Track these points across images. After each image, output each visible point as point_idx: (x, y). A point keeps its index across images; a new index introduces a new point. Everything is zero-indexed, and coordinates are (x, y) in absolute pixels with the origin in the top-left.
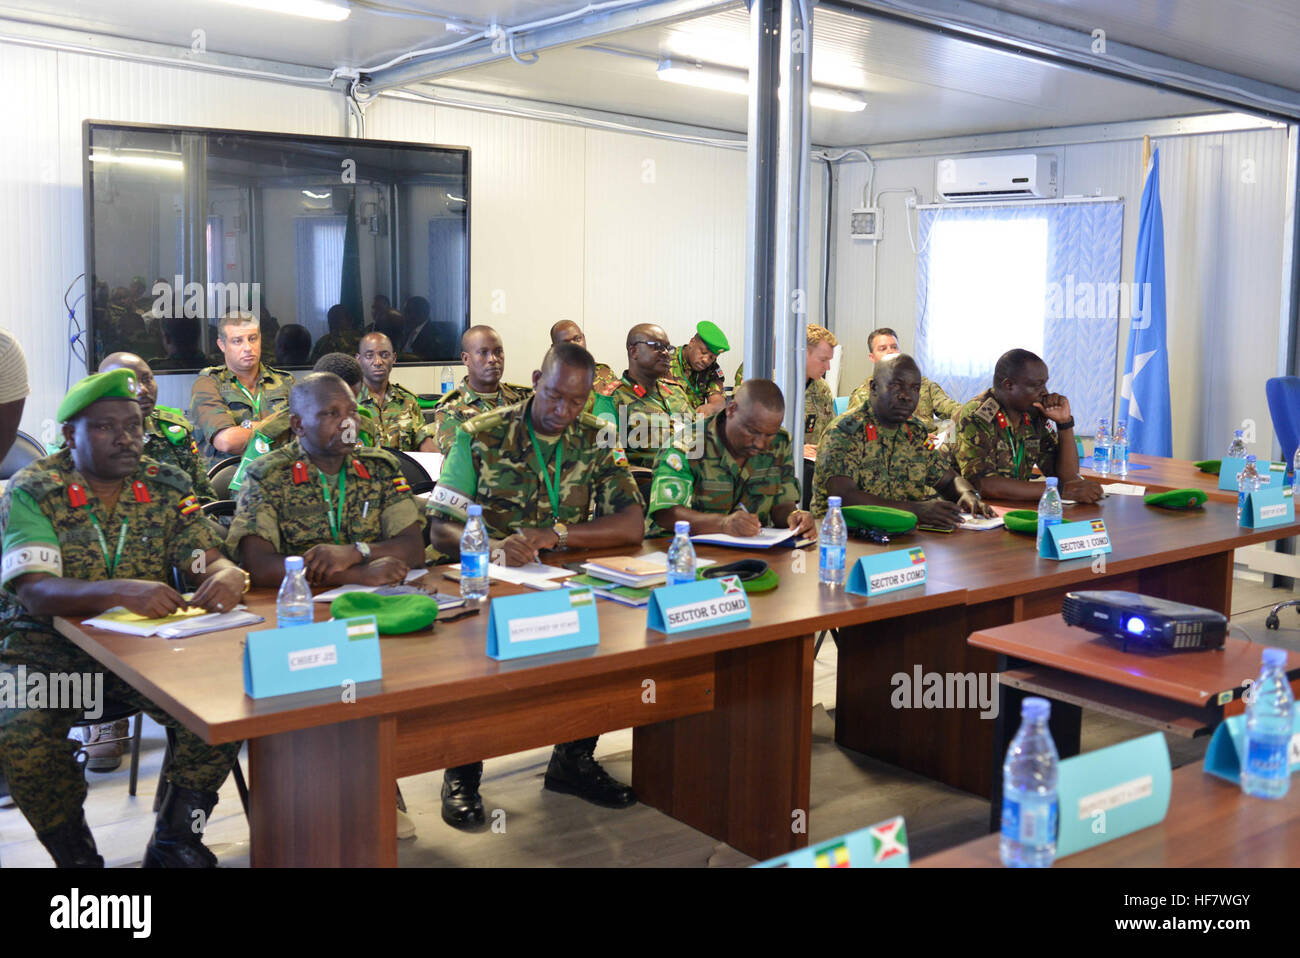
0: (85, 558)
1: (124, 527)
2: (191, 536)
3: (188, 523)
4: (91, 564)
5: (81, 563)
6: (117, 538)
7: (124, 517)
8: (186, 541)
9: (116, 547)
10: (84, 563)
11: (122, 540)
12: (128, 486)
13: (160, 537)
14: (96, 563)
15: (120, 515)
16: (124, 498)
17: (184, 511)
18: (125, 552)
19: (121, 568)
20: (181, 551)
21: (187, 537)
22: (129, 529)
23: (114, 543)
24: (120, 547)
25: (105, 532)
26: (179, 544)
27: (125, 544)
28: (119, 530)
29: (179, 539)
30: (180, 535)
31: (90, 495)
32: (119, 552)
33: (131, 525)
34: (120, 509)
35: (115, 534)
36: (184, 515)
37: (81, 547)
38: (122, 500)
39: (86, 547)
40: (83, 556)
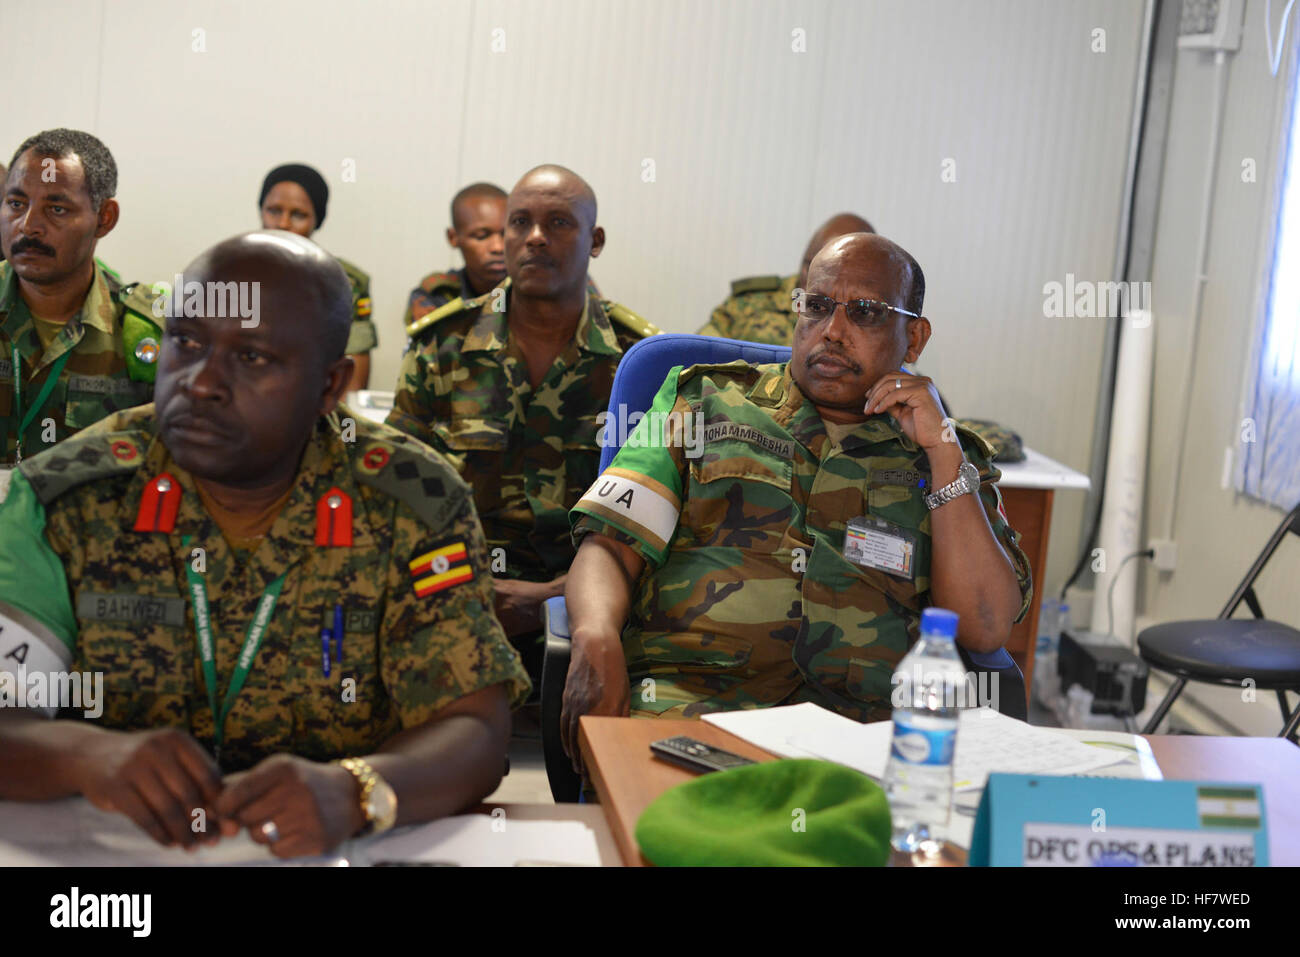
0: (138, 664)
1: (268, 601)
2: (432, 653)
3: (426, 618)
4: (151, 682)
5: (126, 675)
6: (245, 627)
7: (269, 578)
8: (419, 662)
9: (241, 647)
10: (134, 677)
11: (256, 633)
12: (298, 500)
13: (364, 632)
14: (161, 680)
15: (262, 571)
16: (281, 528)
17: (421, 585)
18: (259, 664)
19: (247, 698)
20: (404, 684)
21: (424, 654)
22: (279, 609)
23: (238, 637)
24: (249, 651)
25: (214, 607)
26: (401, 666)
27: (262, 644)
28: (253, 606)
29: (403, 653)
30: (407, 645)
31: (190, 512)
32: (245, 662)
33: (288, 599)
34: (267, 556)
35: (240, 615)
36: (418, 596)
37: (130, 636)
38: (276, 534)
39: (142, 637)
40: (132, 658)
